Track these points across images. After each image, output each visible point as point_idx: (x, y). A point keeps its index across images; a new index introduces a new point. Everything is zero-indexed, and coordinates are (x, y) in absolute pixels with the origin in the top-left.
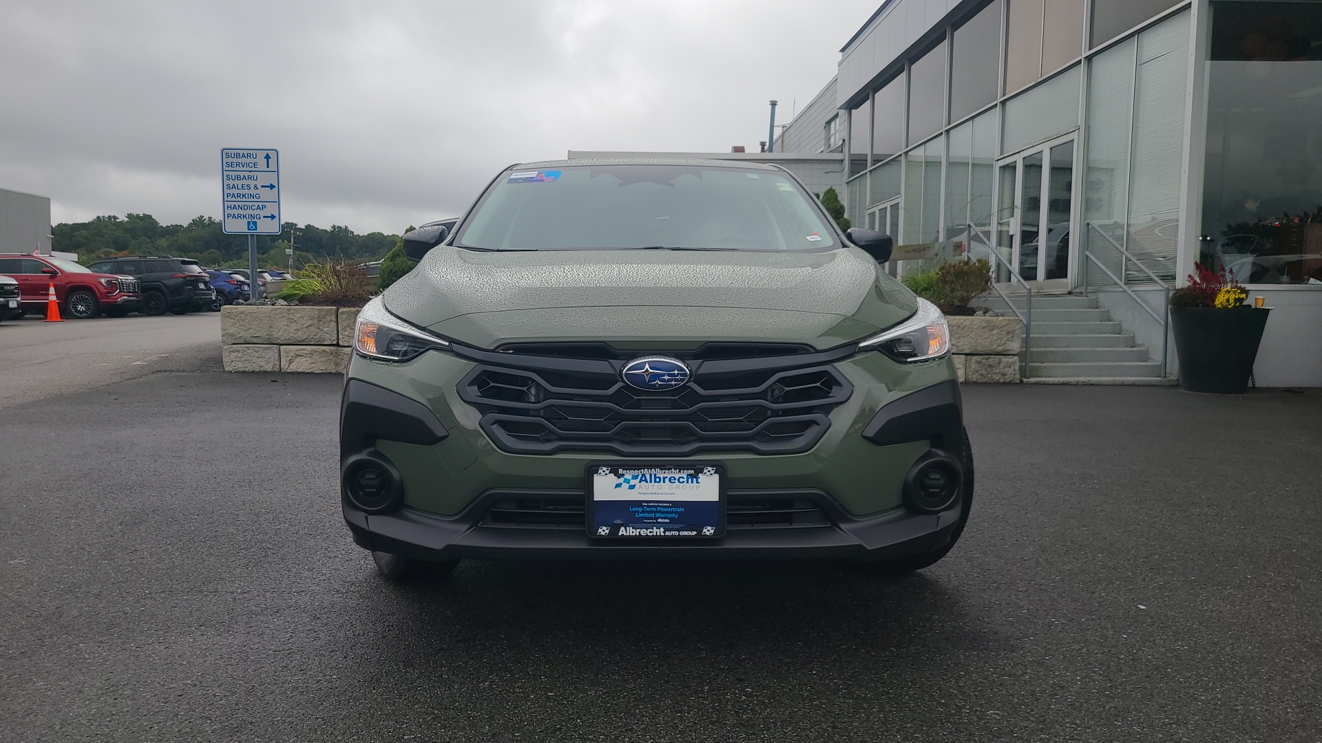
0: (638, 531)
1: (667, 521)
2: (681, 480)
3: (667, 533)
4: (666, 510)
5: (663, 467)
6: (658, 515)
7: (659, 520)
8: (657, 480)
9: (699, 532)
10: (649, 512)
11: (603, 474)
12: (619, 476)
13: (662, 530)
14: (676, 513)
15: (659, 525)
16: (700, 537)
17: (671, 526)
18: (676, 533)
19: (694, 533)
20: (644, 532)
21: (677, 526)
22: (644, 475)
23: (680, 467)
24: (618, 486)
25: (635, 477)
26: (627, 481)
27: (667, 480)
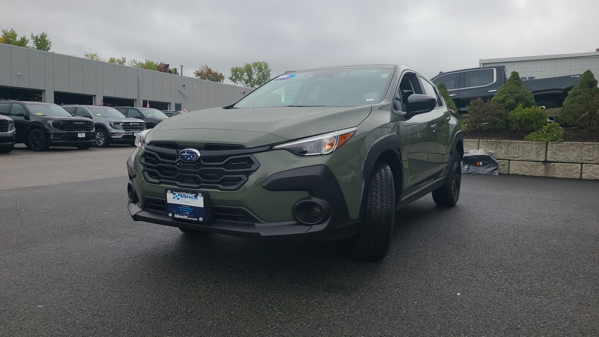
0: (180, 216)
1: (189, 213)
2: (193, 198)
3: (189, 218)
4: (188, 209)
5: (187, 192)
6: (186, 211)
7: (187, 213)
8: (186, 197)
9: (198, 219)
10: (184, 209)
11: (169, 193)
12: (174, 194)
13: (187, 217)
14: (191, 210)
15: (186, 215)
16: (198, 221)
17: (190, 216)
18: (191, 219)
19: (197, 219)
20: (182, 217)
21: (192, 216)
22: (181, 194)
23: (192, 192)
24: (174, 198)
25: (179, 195)
26: (177, 196)
27: (188, 197)
